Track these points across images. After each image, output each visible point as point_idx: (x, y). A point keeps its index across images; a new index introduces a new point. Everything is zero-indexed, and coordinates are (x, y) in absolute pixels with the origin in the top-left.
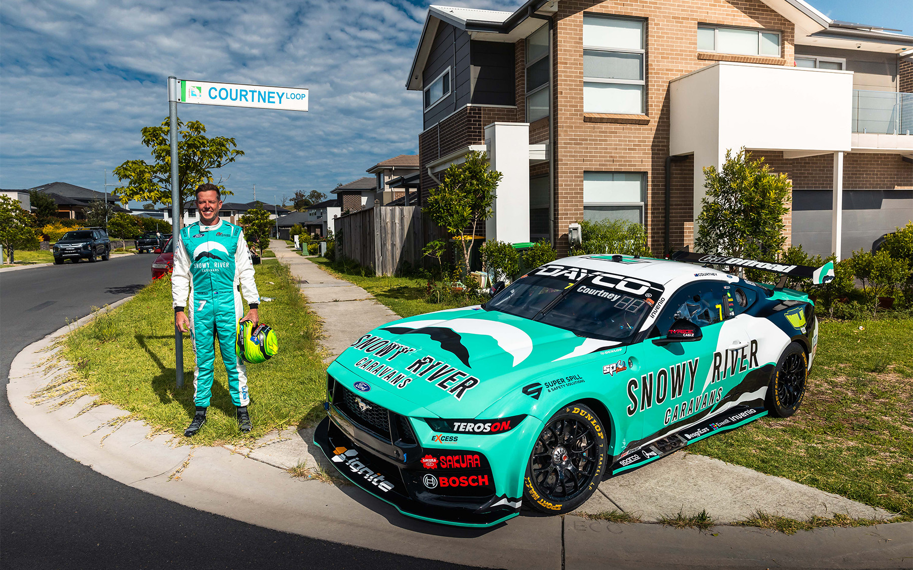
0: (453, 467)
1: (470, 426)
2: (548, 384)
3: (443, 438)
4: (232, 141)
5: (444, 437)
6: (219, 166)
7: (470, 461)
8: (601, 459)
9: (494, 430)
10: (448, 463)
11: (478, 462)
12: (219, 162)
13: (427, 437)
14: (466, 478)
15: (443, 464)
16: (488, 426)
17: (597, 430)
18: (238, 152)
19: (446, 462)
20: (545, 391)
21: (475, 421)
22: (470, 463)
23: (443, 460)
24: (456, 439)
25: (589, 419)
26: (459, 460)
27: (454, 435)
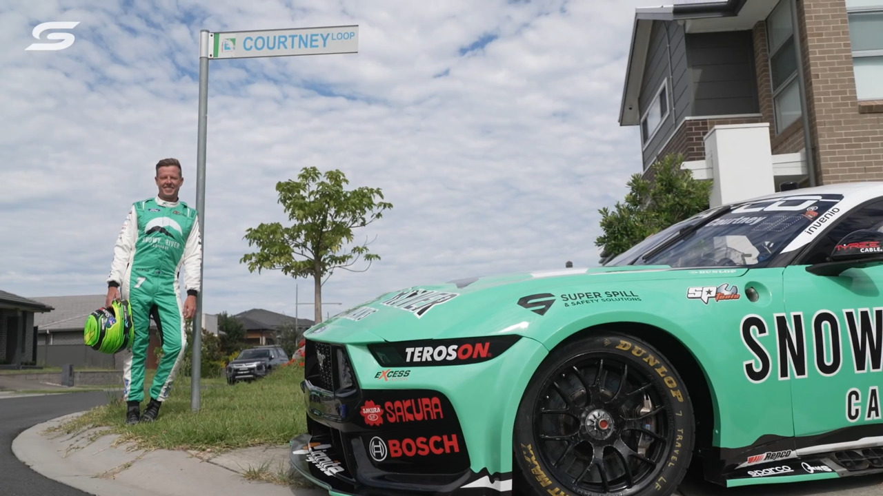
0: (404, 420)
1: (428, 352)
2: (568, 297)
3: (391, 374)
4: (378, 192)
5: (392, 372)
6: (363, 224)
7: (428, 409)
8: (680, 437)
9: (463, 357)
10: (398, 414)
11: (440, 410)
12: (363, 219)
13: (369, 372)
14: (424, 440)
15: (391, 416)
16: (454, 350)
17: (670, 386)
18: (385, 205)
19: (394, 411)
20: (558, 304)
21: (434, 343)
22: (428, 413)
23: (389, 408)
24: (407, 374)
25: (651, 364)
26: (411, 406)
27: (406, 369)
